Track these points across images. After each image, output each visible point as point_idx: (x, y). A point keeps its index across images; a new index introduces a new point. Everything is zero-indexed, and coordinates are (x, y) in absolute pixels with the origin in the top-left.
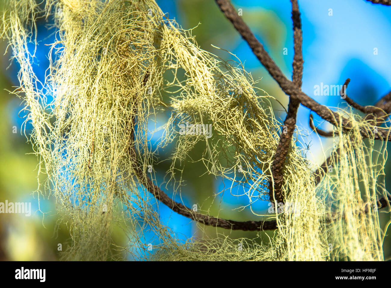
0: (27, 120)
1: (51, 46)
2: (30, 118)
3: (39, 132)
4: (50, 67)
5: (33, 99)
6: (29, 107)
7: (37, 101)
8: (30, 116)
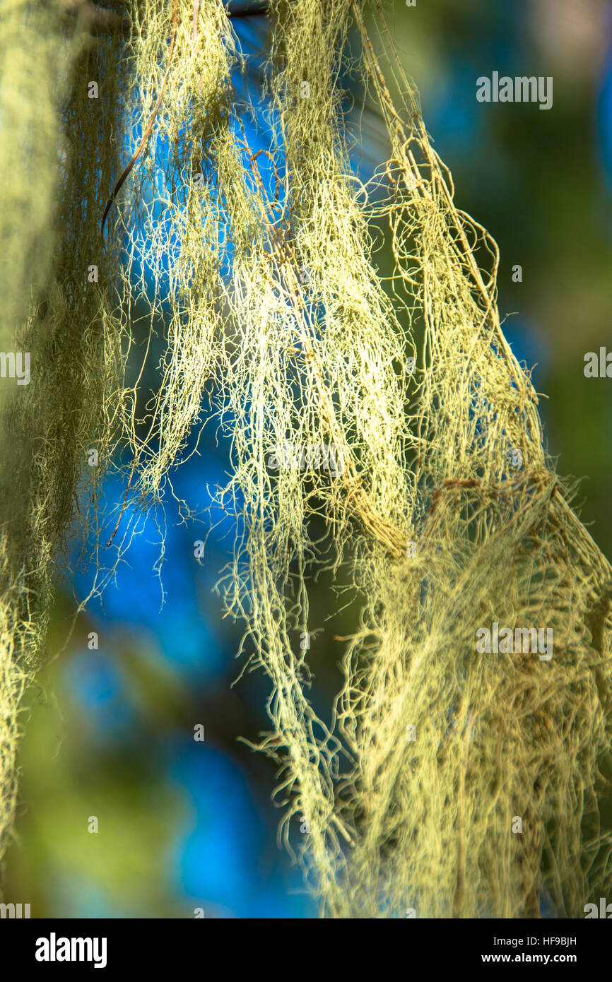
0: (291, 812)
1: (350, 641)
2: (297, 808)
3: (319, 842)
4: (347, 689)
5: (306, 763)
6: (297, 783)
7: (316, 767)
8: (299, 803)
